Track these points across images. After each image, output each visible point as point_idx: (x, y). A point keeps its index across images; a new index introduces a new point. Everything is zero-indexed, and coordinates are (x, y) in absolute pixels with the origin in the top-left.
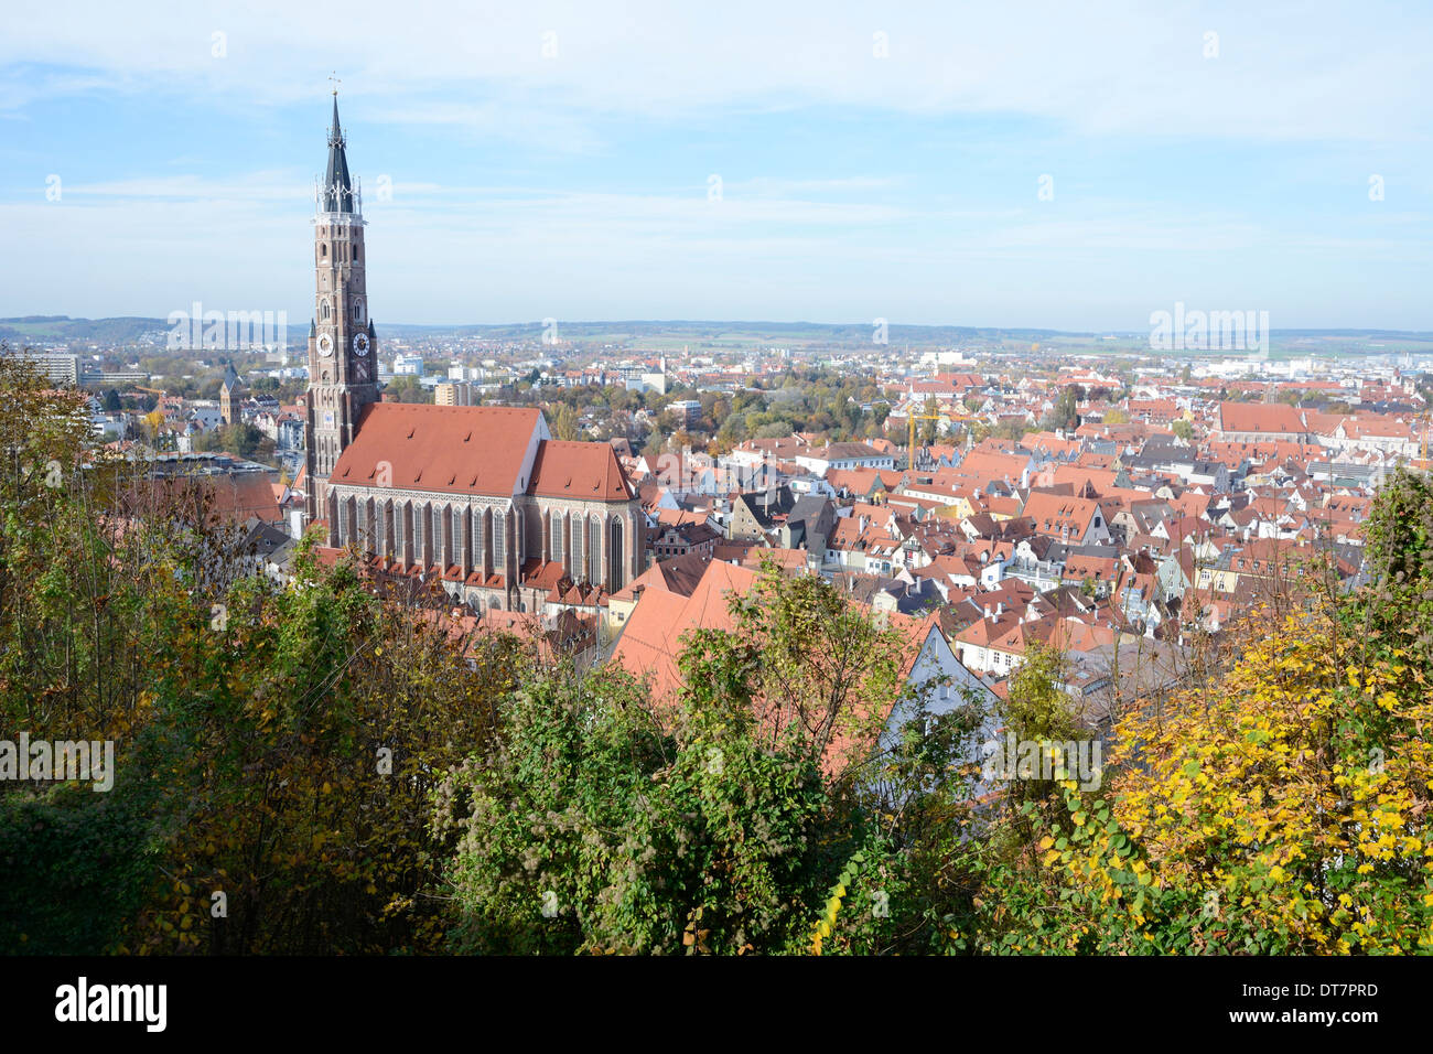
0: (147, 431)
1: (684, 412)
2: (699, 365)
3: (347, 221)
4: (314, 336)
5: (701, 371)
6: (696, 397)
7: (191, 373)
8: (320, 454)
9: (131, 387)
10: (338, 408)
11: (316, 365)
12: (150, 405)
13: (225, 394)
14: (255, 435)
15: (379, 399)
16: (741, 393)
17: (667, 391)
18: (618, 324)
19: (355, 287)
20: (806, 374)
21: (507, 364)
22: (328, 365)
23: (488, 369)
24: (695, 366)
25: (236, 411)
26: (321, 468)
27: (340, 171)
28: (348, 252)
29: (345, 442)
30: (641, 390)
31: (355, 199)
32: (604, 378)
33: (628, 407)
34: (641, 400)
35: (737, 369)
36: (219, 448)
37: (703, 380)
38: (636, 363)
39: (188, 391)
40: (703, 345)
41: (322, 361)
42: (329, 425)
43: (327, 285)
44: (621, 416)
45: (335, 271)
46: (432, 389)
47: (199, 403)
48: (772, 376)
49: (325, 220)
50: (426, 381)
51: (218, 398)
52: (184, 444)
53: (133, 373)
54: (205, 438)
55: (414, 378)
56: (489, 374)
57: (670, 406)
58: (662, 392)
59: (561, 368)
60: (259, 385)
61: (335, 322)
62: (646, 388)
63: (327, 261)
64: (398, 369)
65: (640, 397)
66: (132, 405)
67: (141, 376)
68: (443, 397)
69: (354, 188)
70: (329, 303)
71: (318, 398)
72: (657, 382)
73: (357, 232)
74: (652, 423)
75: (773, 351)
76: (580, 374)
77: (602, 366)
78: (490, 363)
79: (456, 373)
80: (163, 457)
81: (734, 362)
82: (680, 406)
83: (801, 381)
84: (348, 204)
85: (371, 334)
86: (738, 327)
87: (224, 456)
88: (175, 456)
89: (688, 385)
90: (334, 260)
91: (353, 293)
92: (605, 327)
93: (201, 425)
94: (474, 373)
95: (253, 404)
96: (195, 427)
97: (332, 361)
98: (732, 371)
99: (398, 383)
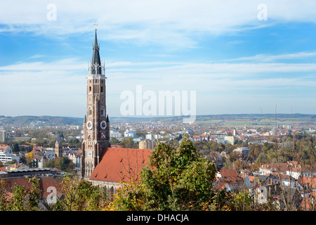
0: (27, 160)
1: (241, 152)
2: (250, 133)
3: (99, 78)
4: (86, 122)
5: (251, 135)
6: (246, 146)
7: (47, 137)
8: (87, 168)
9: (23, 143)
10: (94, 150)
11: (86, 133)
12: (30, 150)
13: (57, 145)
14: (67, 161)
15: (110, 147)
16: (266, 144)
17: (235, 143)
18: (217, 116)
19: (102, 102)
20: (296, 136)
21: (170, 133)
22: (90, 133)
23: (162, 135)
24: (248, 133)
25: (61, 152)
26: (87, 174)
27: (97, 59)
28: (99, 90)
29: (96, 164)
30: (224, 143)
31: (102, 69)
32: (209, 138)
33: (218, 150)
34: (223, 147)
35: (267, 134)
36: (53, 167)
37: (251, 139)
38: (224, 132)
39: (45, 144)
40: (253, 124)
41: (89, 132)
42: (90, 157)
43: (91, 102)
44: (214, 154)
45: (94, 97)
46: (138, 143)
47: (48, 149)
48: (281, 137)
49: (91, 77)
50: (135, 140)
51: (54, 147)
52: (40, 165)
53: (25, 138)
54: (48, 163)
55: (131, 138)
56: (162, 137)
57: (235, 150)
58: (233, 144)
59: (192, 134)
60: (71, 142)
61: (94, 116)
62: (226, 142)
63: (91, 93)
64: (126, 135)
65: (223, 146)
66: (23, 150)
67: (29, 138)
68: (142, 146)
69: (102, 65)
70: (92, 109)
71: (86, 146)
72: (230, 140)
73: (103, 81)
74: (227, 157)
75: (284, 126)
76: (199, 136)
77: (208, 133)
78: (163, 132)
79: (149, 137)
80: (31, 170)
81: (265, 131)
82: (239, 150)
83: (294, 139)
84: (100, 71)
85: (107, 121)
86: (269, 116)
87: (54, 169)
88: (36, 169)
89: (244, 141)
90: (94, 92)
91: (101, 104)
92: (211, 117)
93: (47, 157)
94: (156, 137)
95: (68, 149)
96: (45, 158)
97: (92, 131)
98: (264, 135)
99: (125, 141)
